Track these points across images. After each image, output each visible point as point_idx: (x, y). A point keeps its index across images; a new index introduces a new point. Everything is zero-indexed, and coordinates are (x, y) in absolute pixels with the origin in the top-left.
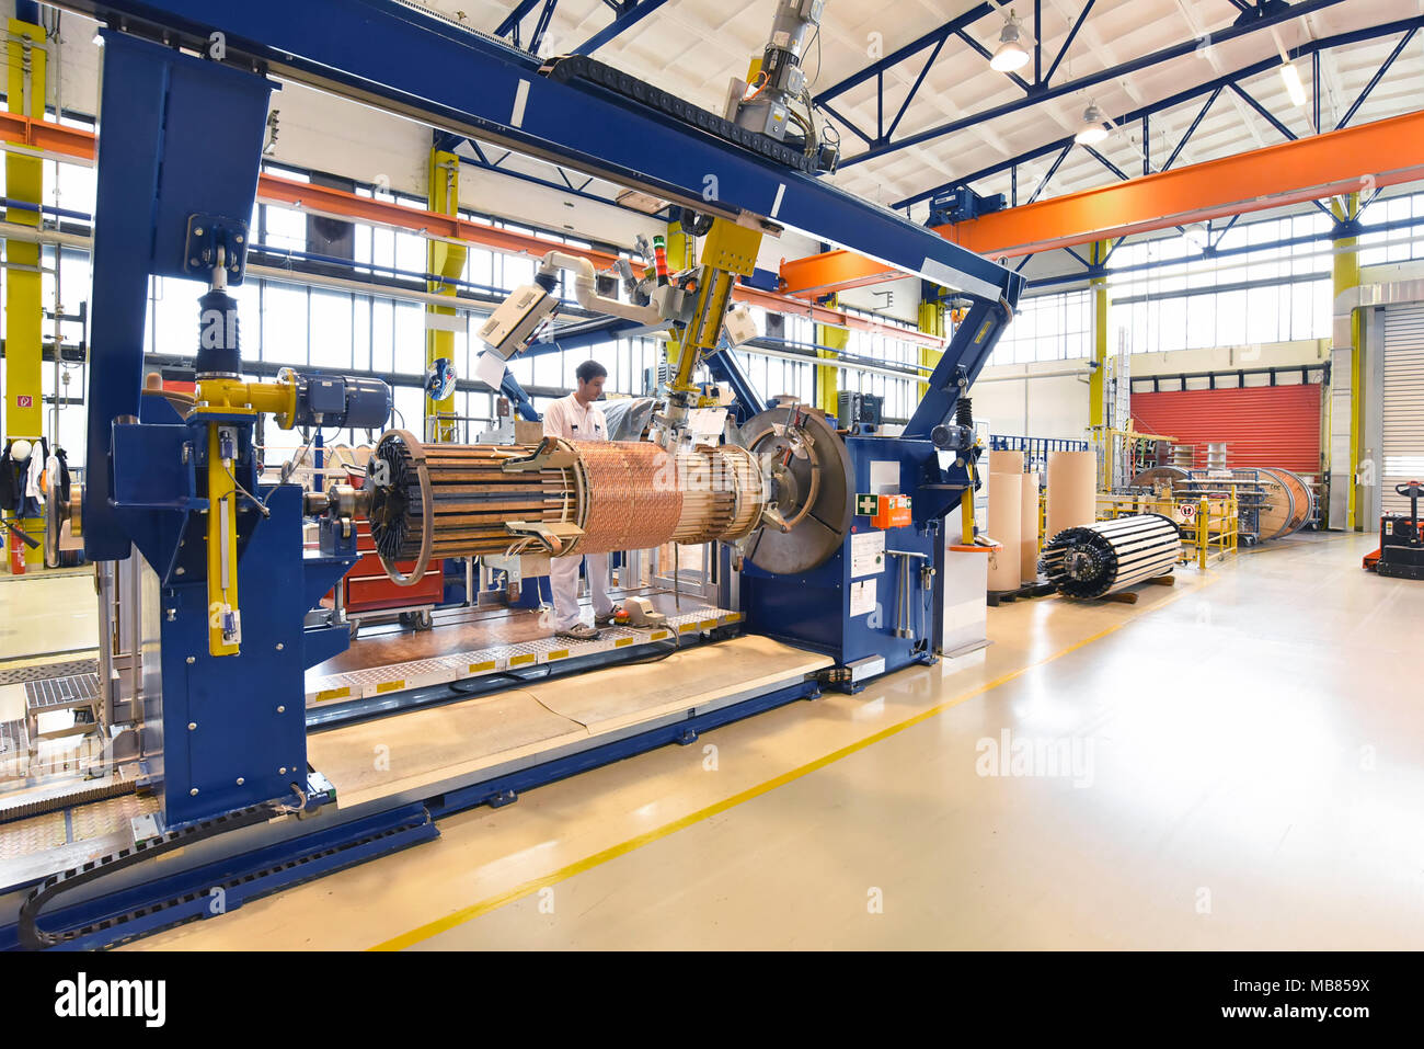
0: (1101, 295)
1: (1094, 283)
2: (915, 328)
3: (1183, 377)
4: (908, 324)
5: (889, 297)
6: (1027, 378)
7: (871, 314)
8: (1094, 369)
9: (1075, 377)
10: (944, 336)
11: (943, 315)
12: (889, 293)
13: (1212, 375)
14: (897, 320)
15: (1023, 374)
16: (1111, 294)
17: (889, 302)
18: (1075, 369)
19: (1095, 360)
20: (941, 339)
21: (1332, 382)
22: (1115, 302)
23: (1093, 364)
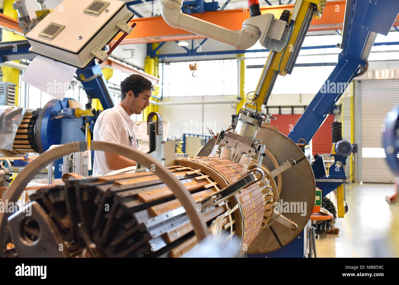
0: (242, 63)
1: (239, 56)
2: (143, 71)
3: (280, 107)
4: (139, 69)
5: (132, 52)
6: (203, 104)
7: (121, 61)
8: (239, 101)
9: (229, 105)
10: (158, 77)
11: (158, 65)
12: (132, 50)
13: (292, 107)
14: (134, 66)
15: (201, 101)
16: (247, 63)
17: (132, 55)
18: (230, 101)
19: (239, 96)
20: (156, 78)
21: (342, 113)
22: (249, 67)
23: (239, 99)
